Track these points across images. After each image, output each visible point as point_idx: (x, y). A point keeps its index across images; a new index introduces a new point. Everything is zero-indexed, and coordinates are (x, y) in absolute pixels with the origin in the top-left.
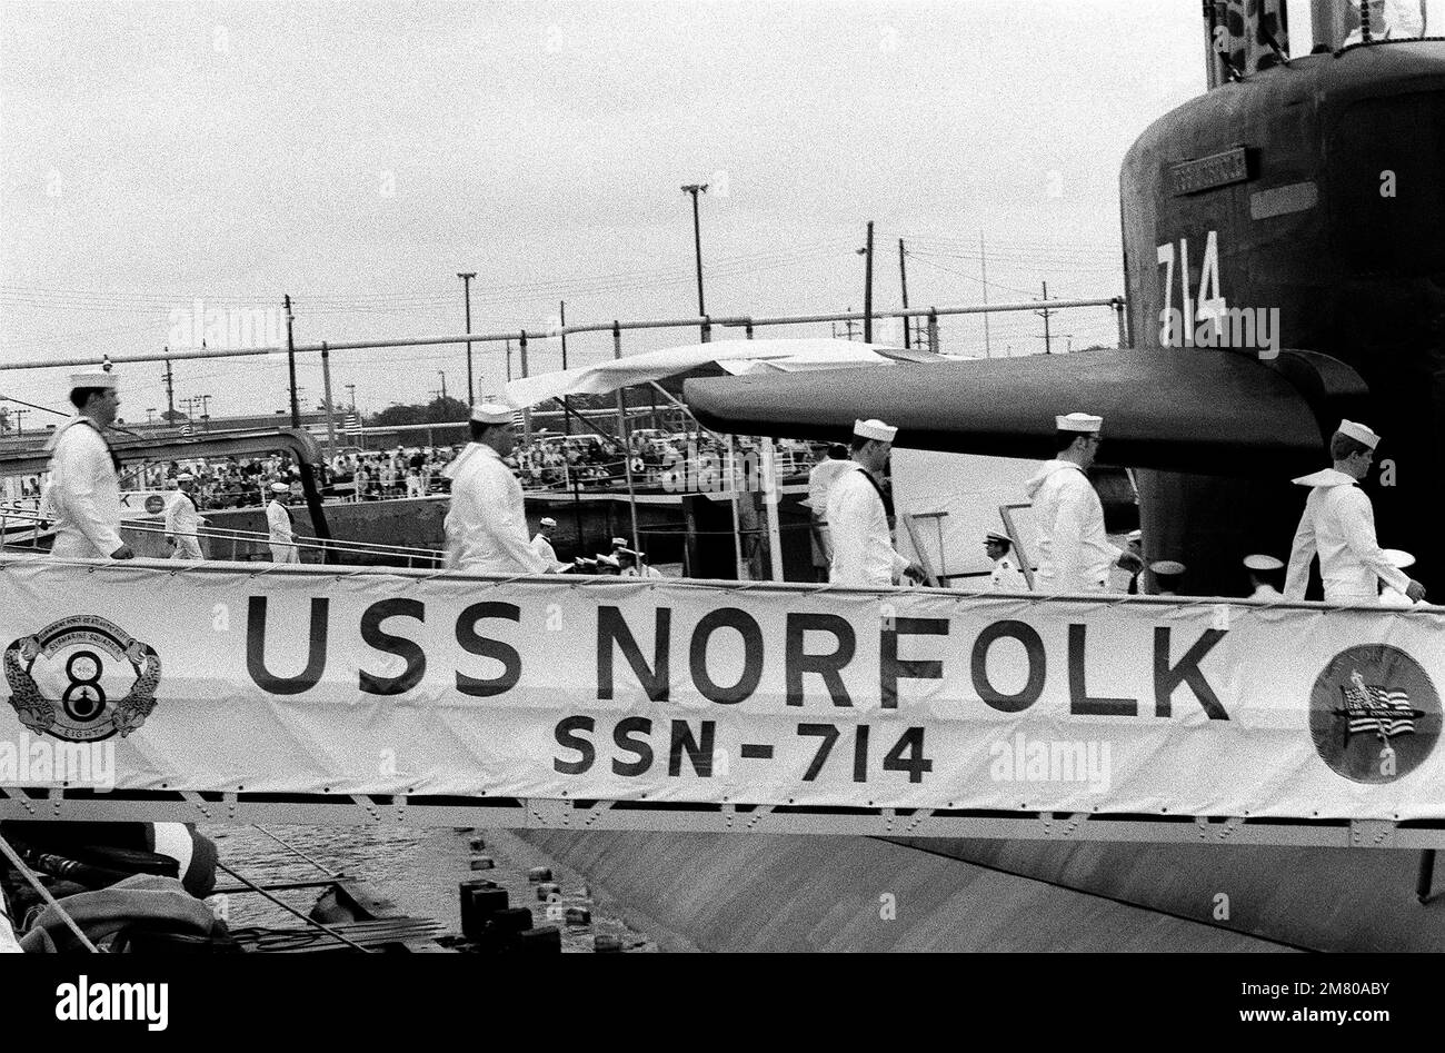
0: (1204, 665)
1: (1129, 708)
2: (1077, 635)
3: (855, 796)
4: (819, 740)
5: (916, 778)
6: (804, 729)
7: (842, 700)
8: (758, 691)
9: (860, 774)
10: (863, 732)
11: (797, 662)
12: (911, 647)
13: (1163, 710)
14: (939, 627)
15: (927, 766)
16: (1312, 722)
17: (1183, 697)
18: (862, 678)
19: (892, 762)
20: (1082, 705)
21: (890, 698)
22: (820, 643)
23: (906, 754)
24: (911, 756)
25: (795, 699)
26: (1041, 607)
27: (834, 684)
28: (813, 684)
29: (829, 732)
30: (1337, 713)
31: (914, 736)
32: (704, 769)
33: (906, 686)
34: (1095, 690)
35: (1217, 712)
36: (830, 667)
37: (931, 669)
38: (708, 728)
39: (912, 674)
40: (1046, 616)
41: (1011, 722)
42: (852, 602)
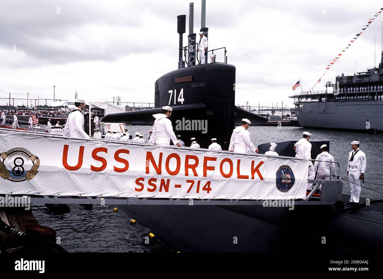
0: (259, 169)
1: (247, 177)
2: (239, 161)
3: (196, 196)
4: (191, 184)
5: (208, 192)
6: (188, 181)
7: (196, 175)
8: (179, 172)
9: (198, 192)
10: (199, 182)
11: (187, 166)
12: (209, 163)
13: (253, 178)
14: (214, 159)
15: (210, 189)
16: (276, 180)
17: (256, 175)
18: (200, 170)
19: (204, 189)
20: (240, 177)
21: (205, 175)
22: (192, 162)
23: (207, 187)
24: (207, 189)
25: (187, 174)
26: (233, 156)
27: (194, 171)
28: (190, 171)
29: (192, 182)
30: (280, 179)
31: (209, 183)
32: (167, 190)
33: (209, 172)
34: (242, 173)
35: (262, 178)
36: (194, 167)
37: (212, 168)
38: (168, 181)
39: (210, 170)
40: (234, 158)
41: (227, 180)
42: (199, 153)
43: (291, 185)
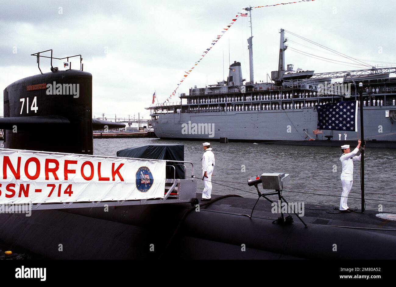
0: (120, 171)
1: (108, 179)
2: (99, 164)
3: (58, 200)
4: (52, 188)
5: (70, 195)
6: (49, 185)
7: (57, 178)
8: (39, 177)
9: (59, 195)
10: (60, 186)
11: (47, 170)
12: (70, 167)
13: (114, 180)
14: (75, 162)
15: (72, 192)
16: (136, 181)
17: (117, 176)
18: (60, 173)
19: (66, 192)
20: (101, 179)
21: (66, 178)
22: (52, 166)
23: (68, 190)
24: (69, 192)
25: (47, 178)
26: (94, 158)
27: (55, 175)
28: (51, 174)
29: (54, 186)
30: (139, 179)
31: (70, 186)
32: (27, 195)
33: (70, 175)
34: (103, 176)
35: (122, 180)
36: (54, 171)
37: (73, 172)
38: (28, 185)
39: (70, 173)
40: (94, 160)
41: (88, 183)
42: (59, 156)
43: (150, 185)
